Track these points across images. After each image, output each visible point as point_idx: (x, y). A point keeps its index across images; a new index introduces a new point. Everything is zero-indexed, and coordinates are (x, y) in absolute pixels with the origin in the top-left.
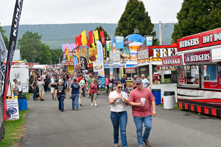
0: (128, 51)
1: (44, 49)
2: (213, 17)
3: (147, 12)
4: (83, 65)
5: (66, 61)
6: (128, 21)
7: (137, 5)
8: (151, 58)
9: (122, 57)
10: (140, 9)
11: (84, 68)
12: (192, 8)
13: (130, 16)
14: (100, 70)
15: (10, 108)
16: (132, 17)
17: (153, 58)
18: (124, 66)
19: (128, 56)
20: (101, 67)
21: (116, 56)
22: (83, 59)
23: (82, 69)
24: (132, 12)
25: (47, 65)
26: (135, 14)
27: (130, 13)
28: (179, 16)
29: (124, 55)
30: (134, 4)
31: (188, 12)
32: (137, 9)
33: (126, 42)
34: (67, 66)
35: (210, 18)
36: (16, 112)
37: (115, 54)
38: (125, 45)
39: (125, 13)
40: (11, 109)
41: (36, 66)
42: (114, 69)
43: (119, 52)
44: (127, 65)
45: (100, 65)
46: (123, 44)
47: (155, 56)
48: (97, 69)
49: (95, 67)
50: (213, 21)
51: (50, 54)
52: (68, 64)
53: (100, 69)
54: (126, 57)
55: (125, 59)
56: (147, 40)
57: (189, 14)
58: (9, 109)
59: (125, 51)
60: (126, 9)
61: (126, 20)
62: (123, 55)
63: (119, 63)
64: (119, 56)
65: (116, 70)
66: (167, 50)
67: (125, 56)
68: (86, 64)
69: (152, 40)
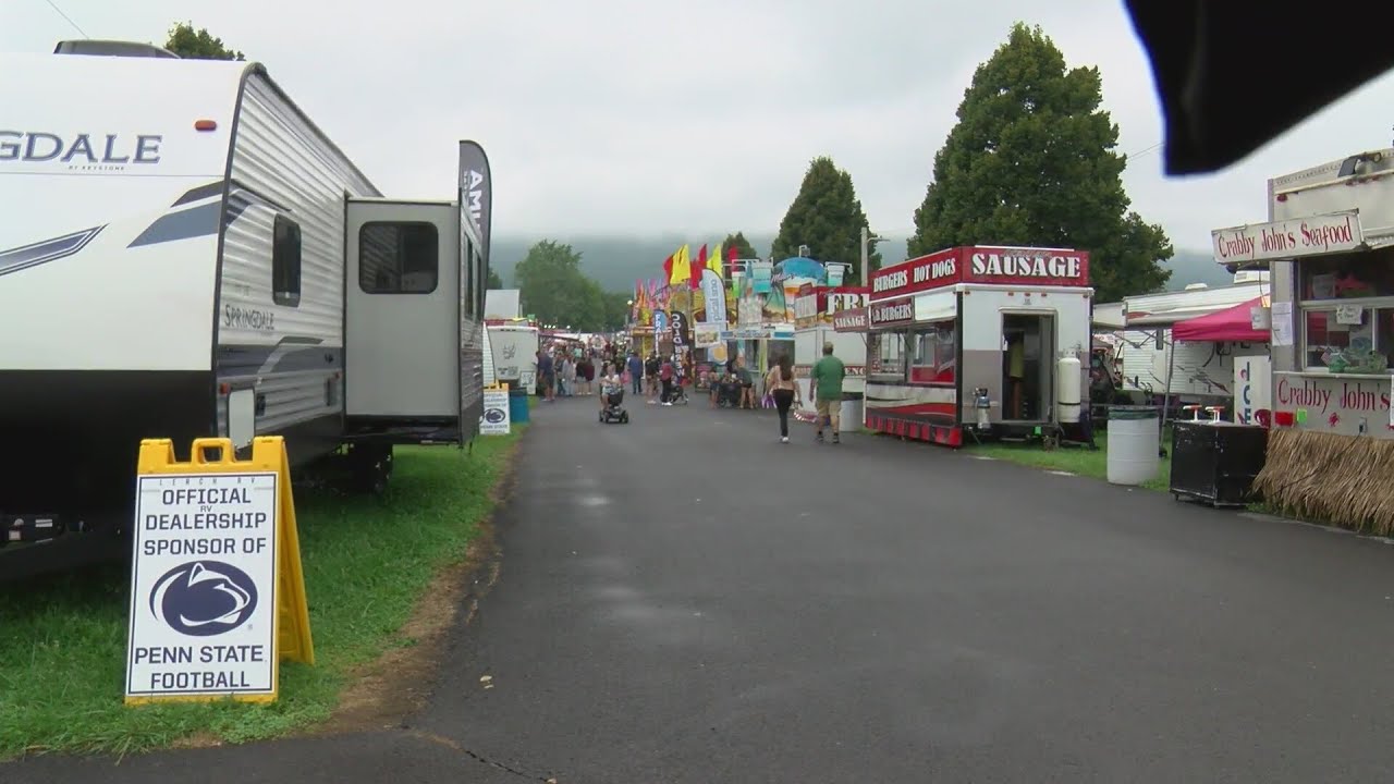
0: (781, 299)
1: (585, 290)
2: (1000, 224)
3: (859, 202)
4: (678, 334)
5: (640, 322)
6: (808, 221)
7: (833, 183)
8: (821, 314)
9: (765, 313)
10: (840, 195)
11: (680, 341)
12: (952, 200)
13: (814, 209)
14: (711, 344)
15: (188, 567)
16: (819, 213)
17: (825, 316)
18: (768, 336)
19: (782, 311)
20: (715, 336)
21: (753, 310)
22: (679, 318)
23: (674, 344)
24: (820, 201)
25: (591, 335)
26: (825, 206)
27: (813, 203)
28: (920, 218)
29: (772, 309)
30: (826, 179)
31: (941, 209)
32: (835, 193)
33: (777, 277)
34: (641, 336)
35: (994, 227)
36: (246, 613)
37: (751, 305)
38: (774, 284)
39: (798, 201)
40: (206, 575)
41: (563, 336)
42: (748, 342)
43: (760, 302)
44: (777, 334)
45: (712, 332)
46: (769, 282)
47: (831, 310)
48: (705, 342)
49: (699, 336)
50: (1000, 233)
51: (601, 305)
52: (642, 332)
53: (712, 341)
54: (775, 314)
55: (773, 319)
56: (830, 274)
57: (943, 215)
58: (185, 578)
59: (773, 299)
60: (802, 191)
61: (803, 221)
62: (768, 308)
63: (758, 329)
64: (760, 310)
65: (751, 346)
66: (861, 298)
67: (773, 311)
68: (684, 331)
69: (842, 274)
